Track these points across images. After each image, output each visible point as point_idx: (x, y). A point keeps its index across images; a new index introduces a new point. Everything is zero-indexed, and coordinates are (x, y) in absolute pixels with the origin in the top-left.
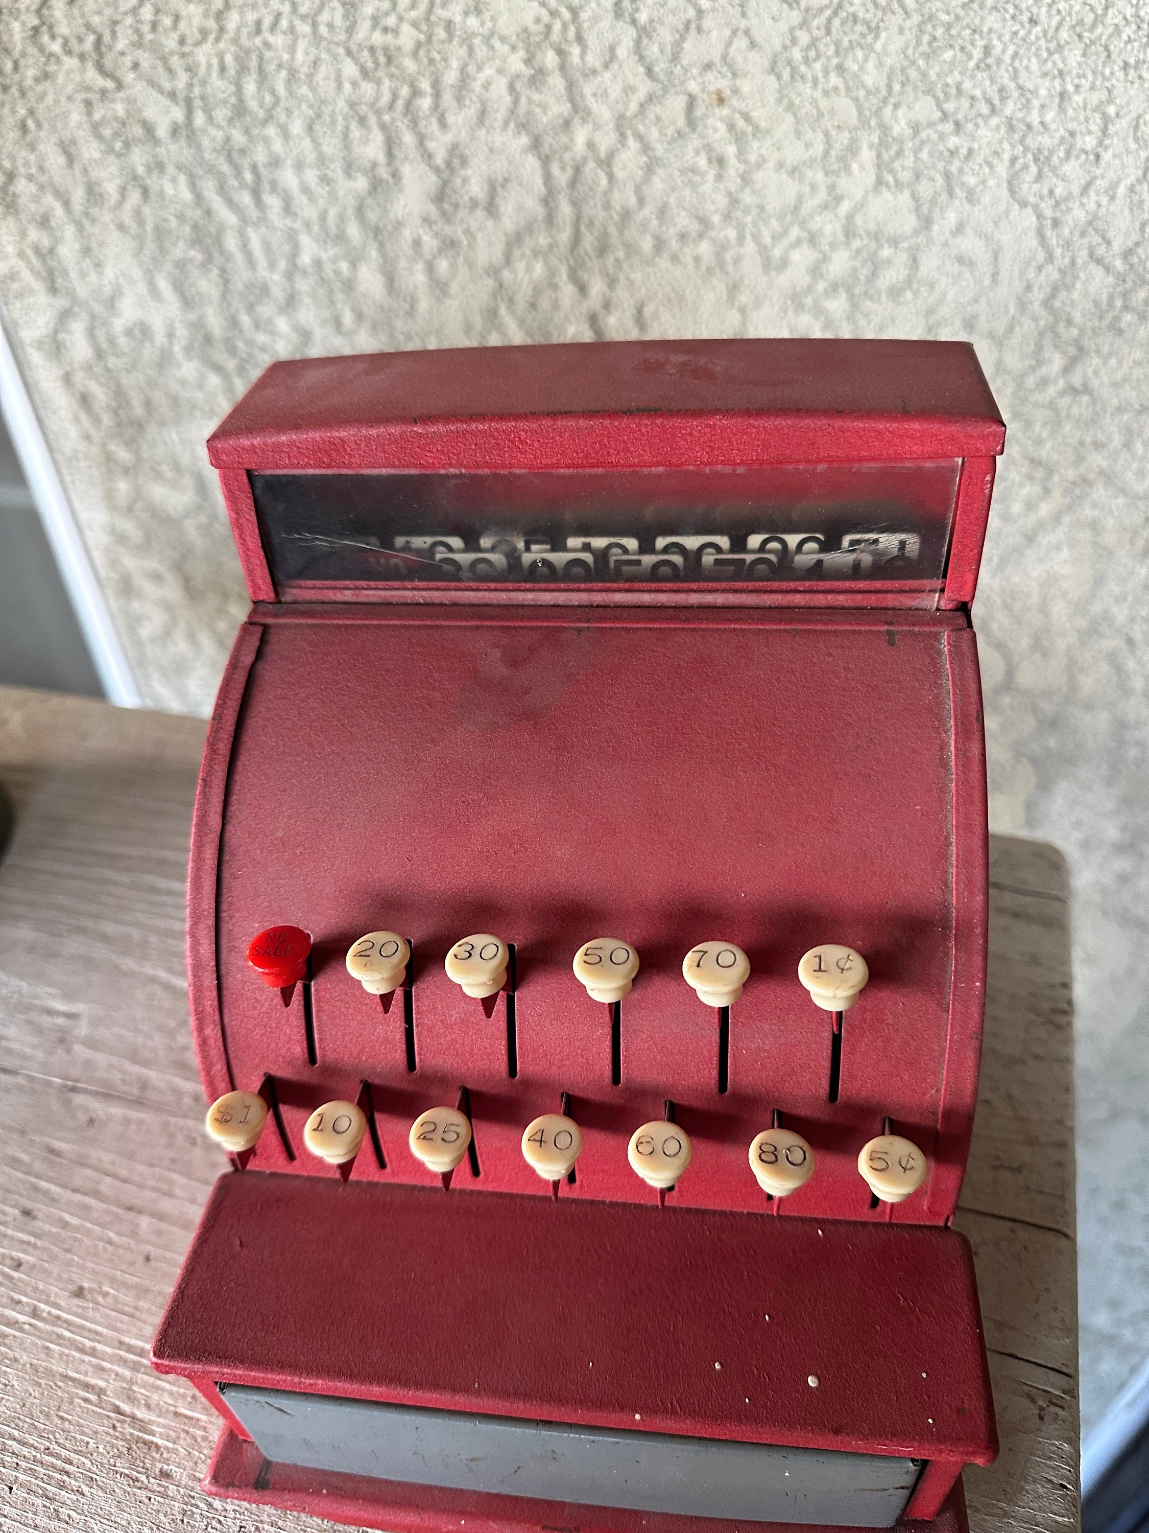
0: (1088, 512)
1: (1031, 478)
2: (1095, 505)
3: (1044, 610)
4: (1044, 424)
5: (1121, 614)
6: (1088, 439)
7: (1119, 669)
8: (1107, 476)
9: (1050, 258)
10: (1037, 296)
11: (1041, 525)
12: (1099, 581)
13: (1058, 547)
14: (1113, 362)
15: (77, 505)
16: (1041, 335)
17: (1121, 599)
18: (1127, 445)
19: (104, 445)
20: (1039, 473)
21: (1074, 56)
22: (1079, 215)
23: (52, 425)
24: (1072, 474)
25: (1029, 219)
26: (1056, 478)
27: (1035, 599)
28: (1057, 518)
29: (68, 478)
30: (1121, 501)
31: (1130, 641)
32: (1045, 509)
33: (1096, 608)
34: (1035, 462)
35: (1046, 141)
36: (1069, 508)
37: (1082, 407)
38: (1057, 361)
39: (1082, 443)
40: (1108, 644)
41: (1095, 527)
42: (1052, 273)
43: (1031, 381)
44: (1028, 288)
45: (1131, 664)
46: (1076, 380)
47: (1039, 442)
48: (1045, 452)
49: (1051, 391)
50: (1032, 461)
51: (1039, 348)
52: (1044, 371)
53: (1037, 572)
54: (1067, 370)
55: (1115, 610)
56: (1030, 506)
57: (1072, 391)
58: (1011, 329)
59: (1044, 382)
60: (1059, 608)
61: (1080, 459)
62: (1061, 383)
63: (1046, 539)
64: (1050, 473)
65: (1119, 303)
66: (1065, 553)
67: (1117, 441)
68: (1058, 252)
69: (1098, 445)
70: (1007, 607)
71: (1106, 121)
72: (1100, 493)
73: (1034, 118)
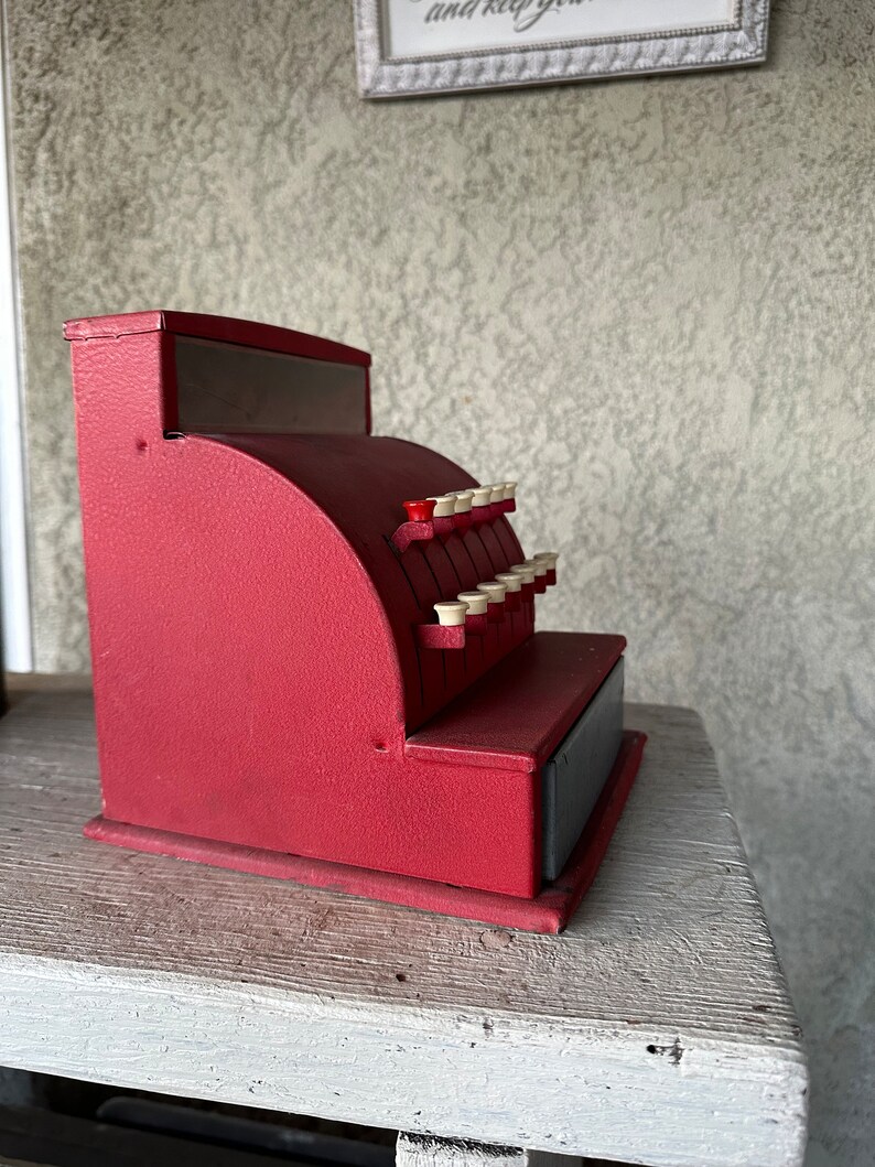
0: (684, 615)
1: (650, 596)
2: (688, 610)
3: (670, 681)
4: (651, 563)
5: (717, 680)
6: (677, 571)
7: (724, 718)
8: (691, 592)
9: (640, 472)
10: (637, 492)
11: (659, 626)
12: (699, 659)
13: (671, 638)
14: (682, 527)
15: (37, 646)
16: (641, 513)
17: (714, 670)
18: (699, 573)
19: (70, 600)
20: (653, 592)
21: (637, 379)
22: (650, 451)
23: (38, 588)
24: (671, 592)
25: (626, 454)
26: (663, 595)
27: (664, 674)
28: (668, 619)
29: (36, 626)
30: (702, 606)
31: (726, 698)
32: (660, 615)
33: (701, 677)
34: (651, 586)
35: (631, 417)
36: (674, 613)
37: (670, 553)
38: (651, 528)
39: (673, 573)
40: (712, 701)
41: (691, 624)
42: (642, 481)
43: (640, 538)
44: (631, 488)
45: (730, 714)
46: (664, 536)
47: (650, 574)
48: (655, 579)
49: (652, 544)
50: (648, 585)
51: (641, 522)
52: (646, 532)
53: (662, 656)
54: (659, 531)
55: (713, 678)
56: (651, 613)
57: (663, 543)
58: (625, 510)
59: (647, 539)
60: (679, 679)
61: (674, 584)
62: (657, 539)
63: (663, 634)
64: (659, 593)
65: (679, 496)
66: (676, 642)
67: (693, 570)
68: (643, 469)
69: (683, 574)
70: (648, 680)
71: (658, 407)
72: (689, 602)
73: (622, 406)
